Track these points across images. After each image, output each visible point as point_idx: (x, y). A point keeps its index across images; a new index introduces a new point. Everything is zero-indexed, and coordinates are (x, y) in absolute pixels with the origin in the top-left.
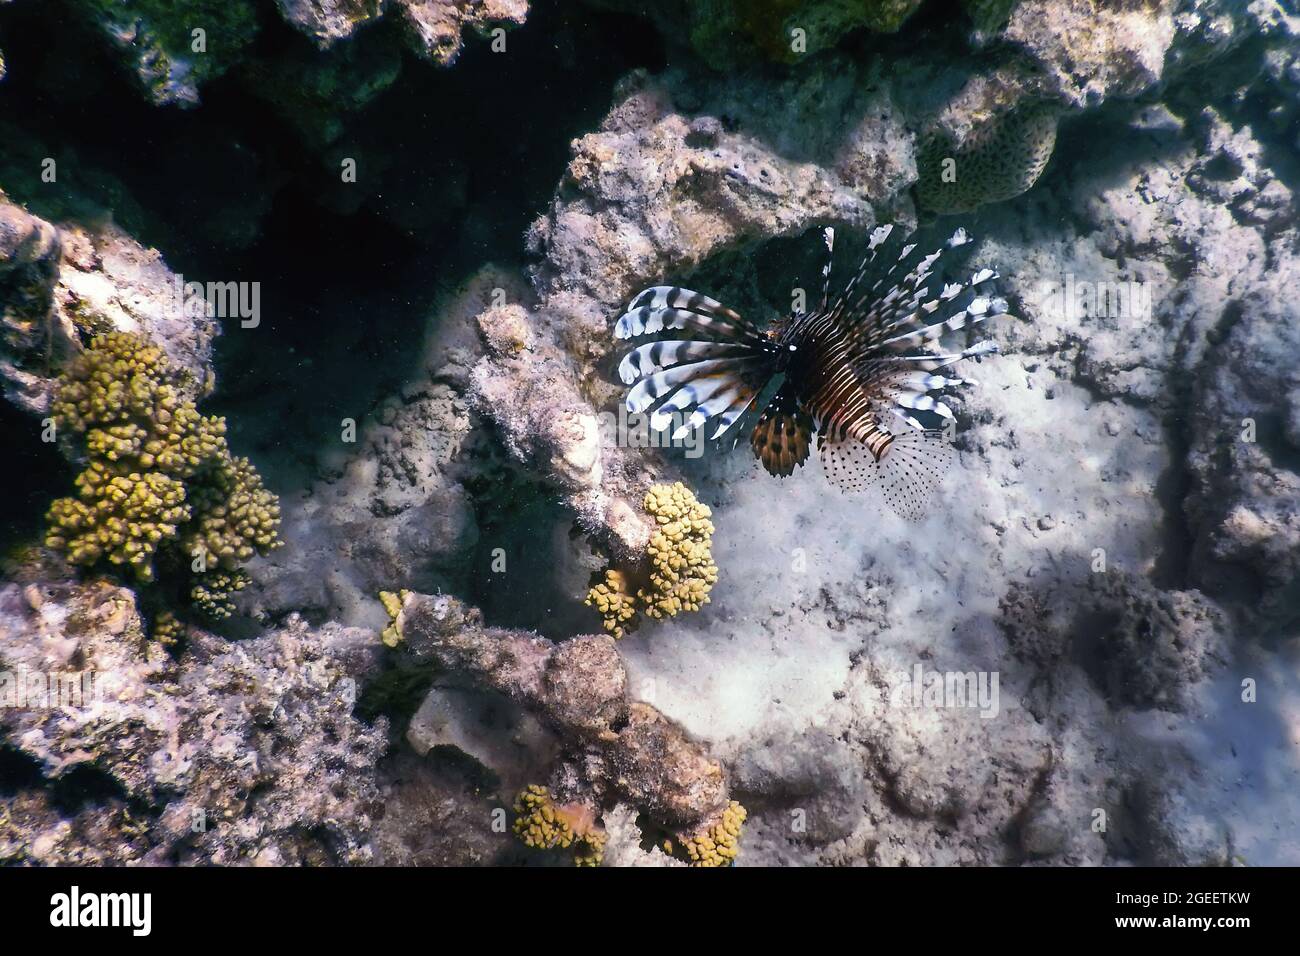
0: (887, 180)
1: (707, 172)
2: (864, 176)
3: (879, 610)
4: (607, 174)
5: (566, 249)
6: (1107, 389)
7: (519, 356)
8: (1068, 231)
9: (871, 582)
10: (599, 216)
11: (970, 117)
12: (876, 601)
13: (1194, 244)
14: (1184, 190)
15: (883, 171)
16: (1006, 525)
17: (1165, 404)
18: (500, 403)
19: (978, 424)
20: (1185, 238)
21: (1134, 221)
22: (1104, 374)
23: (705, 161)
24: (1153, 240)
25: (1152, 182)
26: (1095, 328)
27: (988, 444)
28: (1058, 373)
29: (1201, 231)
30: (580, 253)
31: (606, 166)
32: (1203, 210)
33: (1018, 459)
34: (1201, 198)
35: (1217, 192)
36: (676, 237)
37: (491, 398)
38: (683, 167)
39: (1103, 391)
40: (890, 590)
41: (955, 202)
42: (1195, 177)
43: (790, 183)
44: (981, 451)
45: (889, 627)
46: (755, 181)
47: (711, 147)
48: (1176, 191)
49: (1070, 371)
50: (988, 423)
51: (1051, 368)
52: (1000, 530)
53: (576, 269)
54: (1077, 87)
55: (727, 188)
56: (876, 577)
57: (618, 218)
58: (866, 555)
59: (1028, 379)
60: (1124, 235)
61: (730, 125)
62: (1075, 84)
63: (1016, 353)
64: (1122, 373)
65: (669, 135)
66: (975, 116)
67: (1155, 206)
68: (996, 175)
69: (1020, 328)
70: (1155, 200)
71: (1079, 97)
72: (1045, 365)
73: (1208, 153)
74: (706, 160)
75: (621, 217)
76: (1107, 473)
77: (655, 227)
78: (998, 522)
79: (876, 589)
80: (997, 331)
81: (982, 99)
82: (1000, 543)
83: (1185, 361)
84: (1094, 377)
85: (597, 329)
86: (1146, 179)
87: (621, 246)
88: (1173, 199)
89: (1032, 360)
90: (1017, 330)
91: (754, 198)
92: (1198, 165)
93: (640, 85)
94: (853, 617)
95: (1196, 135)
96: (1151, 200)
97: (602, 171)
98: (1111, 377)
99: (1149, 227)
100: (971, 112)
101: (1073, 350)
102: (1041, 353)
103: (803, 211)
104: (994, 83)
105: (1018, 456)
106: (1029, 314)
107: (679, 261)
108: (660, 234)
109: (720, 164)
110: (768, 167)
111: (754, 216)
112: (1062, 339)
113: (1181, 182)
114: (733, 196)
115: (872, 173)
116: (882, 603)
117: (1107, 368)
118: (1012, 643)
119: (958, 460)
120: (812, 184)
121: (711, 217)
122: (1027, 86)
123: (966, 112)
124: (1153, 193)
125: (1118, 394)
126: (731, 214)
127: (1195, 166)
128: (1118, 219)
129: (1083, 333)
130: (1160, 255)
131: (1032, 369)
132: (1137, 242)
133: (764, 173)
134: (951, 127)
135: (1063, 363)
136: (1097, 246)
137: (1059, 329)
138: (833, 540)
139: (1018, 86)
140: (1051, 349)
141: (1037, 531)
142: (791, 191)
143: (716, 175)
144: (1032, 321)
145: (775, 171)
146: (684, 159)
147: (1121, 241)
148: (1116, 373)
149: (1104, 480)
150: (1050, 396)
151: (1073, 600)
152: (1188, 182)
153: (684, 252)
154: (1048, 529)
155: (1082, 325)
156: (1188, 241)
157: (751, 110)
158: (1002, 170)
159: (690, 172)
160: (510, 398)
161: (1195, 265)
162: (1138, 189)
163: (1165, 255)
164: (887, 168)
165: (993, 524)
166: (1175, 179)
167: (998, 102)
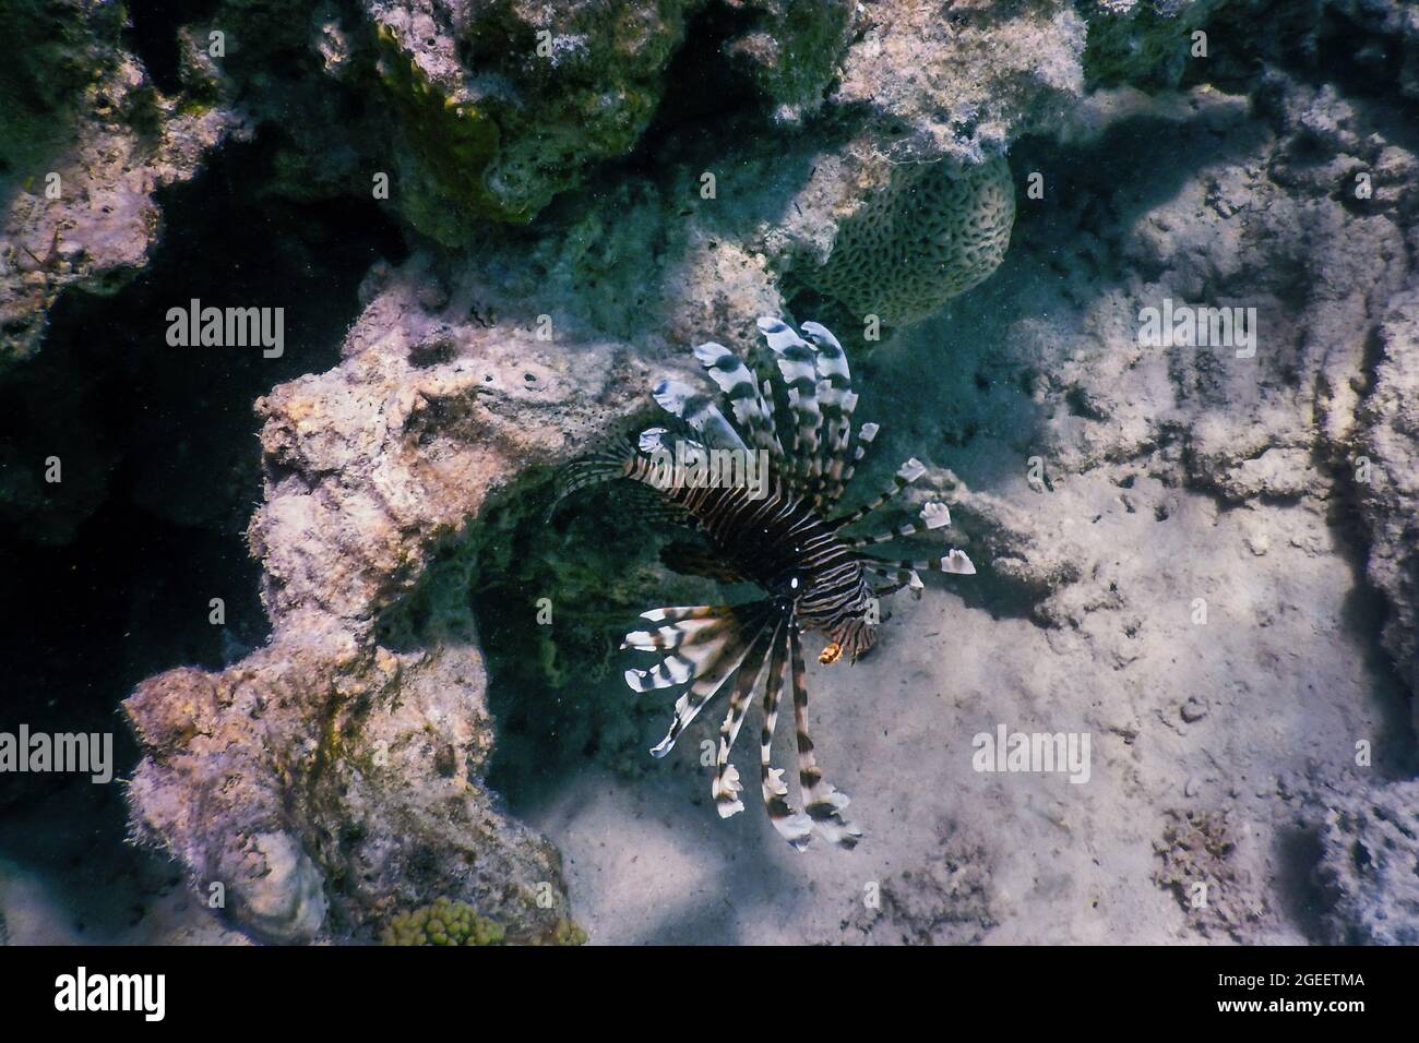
0: (736, 331)
1: (447, 398)
2: (701, 333)
3: (975, 901)
4: (309, 435)
5: (283, 551)
6: (1232, 490)
7: (190, 748)
8: (1129, 281)
9: (953, 861)
10: (317, 493)
11: (830, 215)
12: (966, 890)
13: (1303, 258)
14: (1270, 189)
15: (726, 320)
16: (1135, 727)
17: (1322, 493)
18: (170, 828)
19: (1060, 586)
20: (1287, 254)
21: (1214, 245)
22: (1223, 472)
23: (439, 384)
24: (1246, 266)
25: (1224, 188)
26: (1197, 407)
27: (1082, 613)
28: (1166, 480)
29: (1306, 240)
30: (301, 552)
31: (305, 426)
32: (1301, 210)
33: (1130, 623)
34: (1294, 194)
35: (1312, 181)
36: (420, 502)
37: (157, 824)
38: (408, 400)
39: (1228, 495)
40: (983, 868)
41: (903, 309)
42: (1279, 168)
43: (572, 381)
44: (1074, 624)
45: (998, 924)
46: (519, 393)
47: (447, 361)
48: (1261, 193)
49: (1179, 474)
50: (1074, 581)
51: (1153, 475)
52: (1129, 736)
53: (300, 576)
54: (964, 138)
55: (485, 411)
56: (958, 854)
57: (338, 492)
58: (941, 819)
59: (1124, 498)
60: (1206, 271)
61: (481, 317)
62: (959, 135)
63: (1098, 466)
64: (1248, 463)
65: (387, 360)
66: (836, 212)
67: (1236, 220)
68: (939, 263)
69: (1093, 430)
70: (1234, 211)
71: (969, 151)
72: (1144, 473)
73: (1288, 133)
74: (443, 381)
75: (342, 490)
76: (1264, 613)
77: (387, 495)
78: (1121, 724)
79: (962, 871)
80: (1062, 443)
81: (841, 185)
82: (1135, 756)
83: (1328, 429)
84: (1211, 476)
85: (340, 659)
86: (1214, 188)
87: (349, 532)
88: (1258, 204)
89: (1126, 469)
90: (1090, 436)
91: (524, 416)
92: (1279, 152)
93: (382, 285)
94: (937, 921)
95: (1268, 113)
96: (1229, 212)
97: (300, 433)
98: (1233, 472)
99: (1236, 249)
100: (830, 207)
101: (1176, 444)
102: (1132, 458)
103: (605, 413)
104: (850, 162)
105: (1130, 617)
106: (1100, 410)
107: (434, 534)
108: (396, 502)
109: (464, 380)
110: (533, 368)
111: (533, 440)
112: (1156, 433)
113: (1263, 179)
114: (496, 419)
115: (711, 326)
116: (976, 890)
117: (1224, 463)
118: (1185, 909)
119: (1045, 645)
120: (609, 373)
121: (478, 454)
122: (894, 155)
123: (823, 210)
124: (1229, 202)
125: (1252, 495)
126: (504, 445)
127: (1275, 153)
128: (1191, 249)
129: (1182, 418)
130: (1263, 282)
131: (1128, 482)
132: (1225, 275)
133: (529, 377)
134: (806, 235)
135: (1168, 466)
136: (1174, 291)
137: (1148, 420)
138: (884, 811)
139: (882, 157)
140: (1146, 450)
141: (1183, 726)
142: (576, 392)
143: (461, 399)
144: (1107, 418)
145: (545, 370)
146: (409, 387)
147: (1203, 277)
148: (1240, 465)
149: (1263, 625)
150: (1162, 515)
151: (1263, 820)
152: (1274, 178)
153: (436, 520)
154: (1199, 718)
155: (1179, 407)
156: (1294, 257)
157: (504, 291)
158: (944, 255)
159: (422, 404)
160: (182, 816)
161: (1309, 288)
162: (1208, 203)
163: (1269, 282)
164: (730, 314)
165: (1115, 730)
166: (1254, 176)
167: (863, 185)
